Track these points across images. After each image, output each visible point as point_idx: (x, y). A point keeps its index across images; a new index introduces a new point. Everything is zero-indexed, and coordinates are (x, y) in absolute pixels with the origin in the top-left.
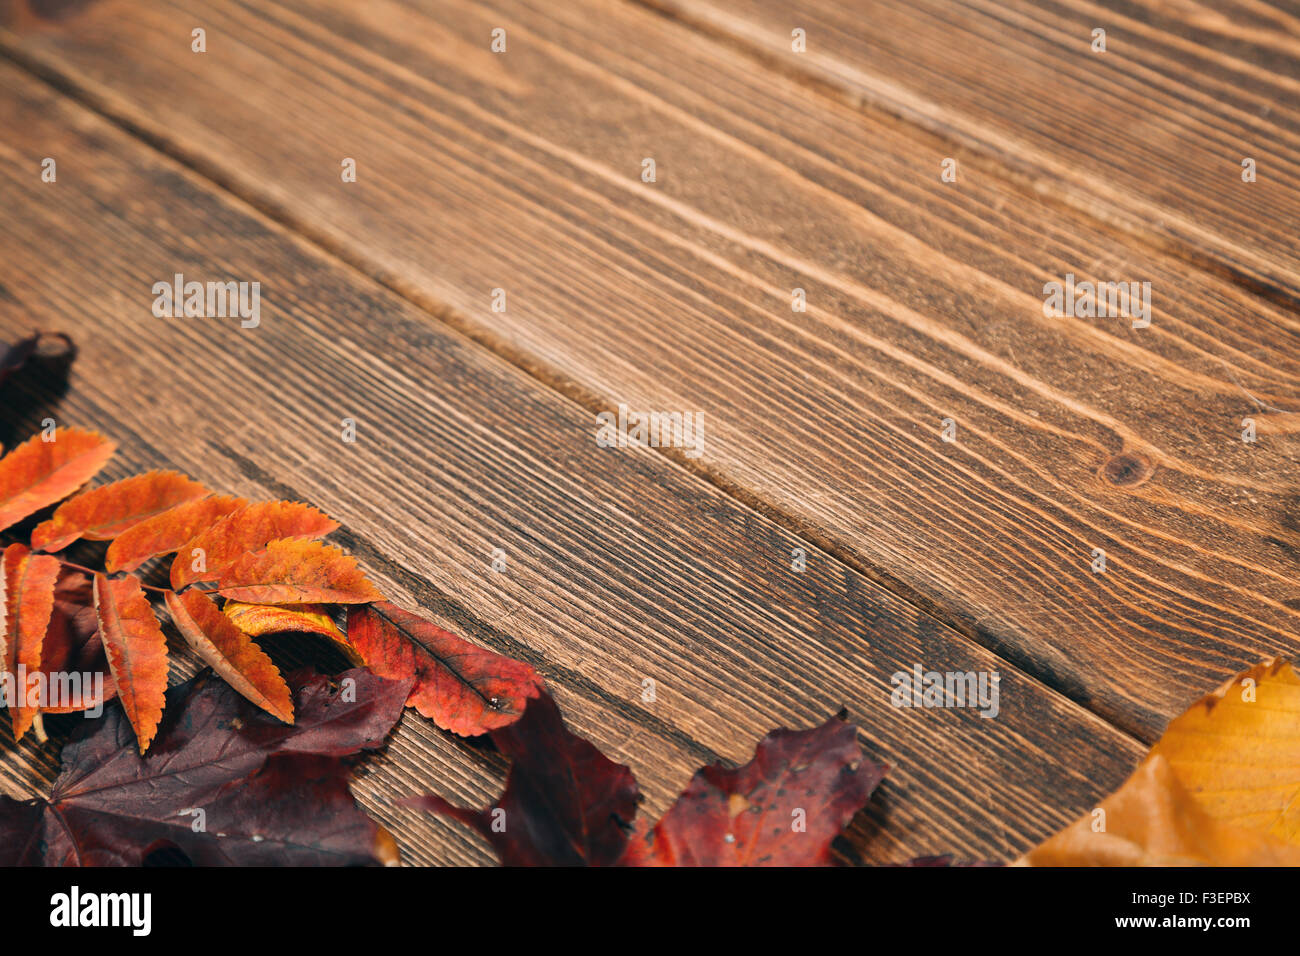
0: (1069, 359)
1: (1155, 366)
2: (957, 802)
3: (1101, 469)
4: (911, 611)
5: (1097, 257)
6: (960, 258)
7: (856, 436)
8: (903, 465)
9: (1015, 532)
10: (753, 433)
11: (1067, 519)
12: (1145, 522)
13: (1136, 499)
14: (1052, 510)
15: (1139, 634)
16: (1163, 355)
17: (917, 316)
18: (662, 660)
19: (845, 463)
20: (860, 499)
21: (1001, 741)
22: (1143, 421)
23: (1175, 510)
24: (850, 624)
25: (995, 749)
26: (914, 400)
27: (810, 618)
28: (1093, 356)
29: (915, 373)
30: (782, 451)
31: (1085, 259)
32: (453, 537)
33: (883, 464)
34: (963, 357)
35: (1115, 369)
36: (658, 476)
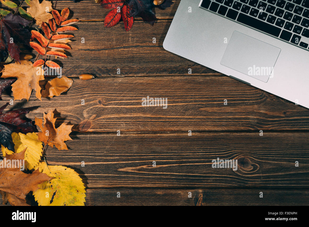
0: (116, 111)
1: (109, 116)
2: (82, 60)
3: (102, 101)
4: (103, 76)
5: (125, 126)
6: (136, 117)
7: (124, 89)
8: (117, 89)
9: (102, 89)
10: (132, 83)
11: (99, 93)
12: (94, 98)
13: (97, 100)
14: (101, 94)
15: (84, 86)
16: (109, 118)
17: (133, 107)
18: (115, 55)
19: (122, 86)
20: (117, 83)
21: (84, 68)
22: (104, 109)
23: (92, 101)
24: (105, 70)
25: (84, 67)
26: (124, 97)
27: (108, 68)
28: (114, 113)
29: (126, 100)
30: (128, 83)
31: (126, 125)
32: (144, 53)
33: (119, 88)
35: (111, 113)
36: (136, 73)
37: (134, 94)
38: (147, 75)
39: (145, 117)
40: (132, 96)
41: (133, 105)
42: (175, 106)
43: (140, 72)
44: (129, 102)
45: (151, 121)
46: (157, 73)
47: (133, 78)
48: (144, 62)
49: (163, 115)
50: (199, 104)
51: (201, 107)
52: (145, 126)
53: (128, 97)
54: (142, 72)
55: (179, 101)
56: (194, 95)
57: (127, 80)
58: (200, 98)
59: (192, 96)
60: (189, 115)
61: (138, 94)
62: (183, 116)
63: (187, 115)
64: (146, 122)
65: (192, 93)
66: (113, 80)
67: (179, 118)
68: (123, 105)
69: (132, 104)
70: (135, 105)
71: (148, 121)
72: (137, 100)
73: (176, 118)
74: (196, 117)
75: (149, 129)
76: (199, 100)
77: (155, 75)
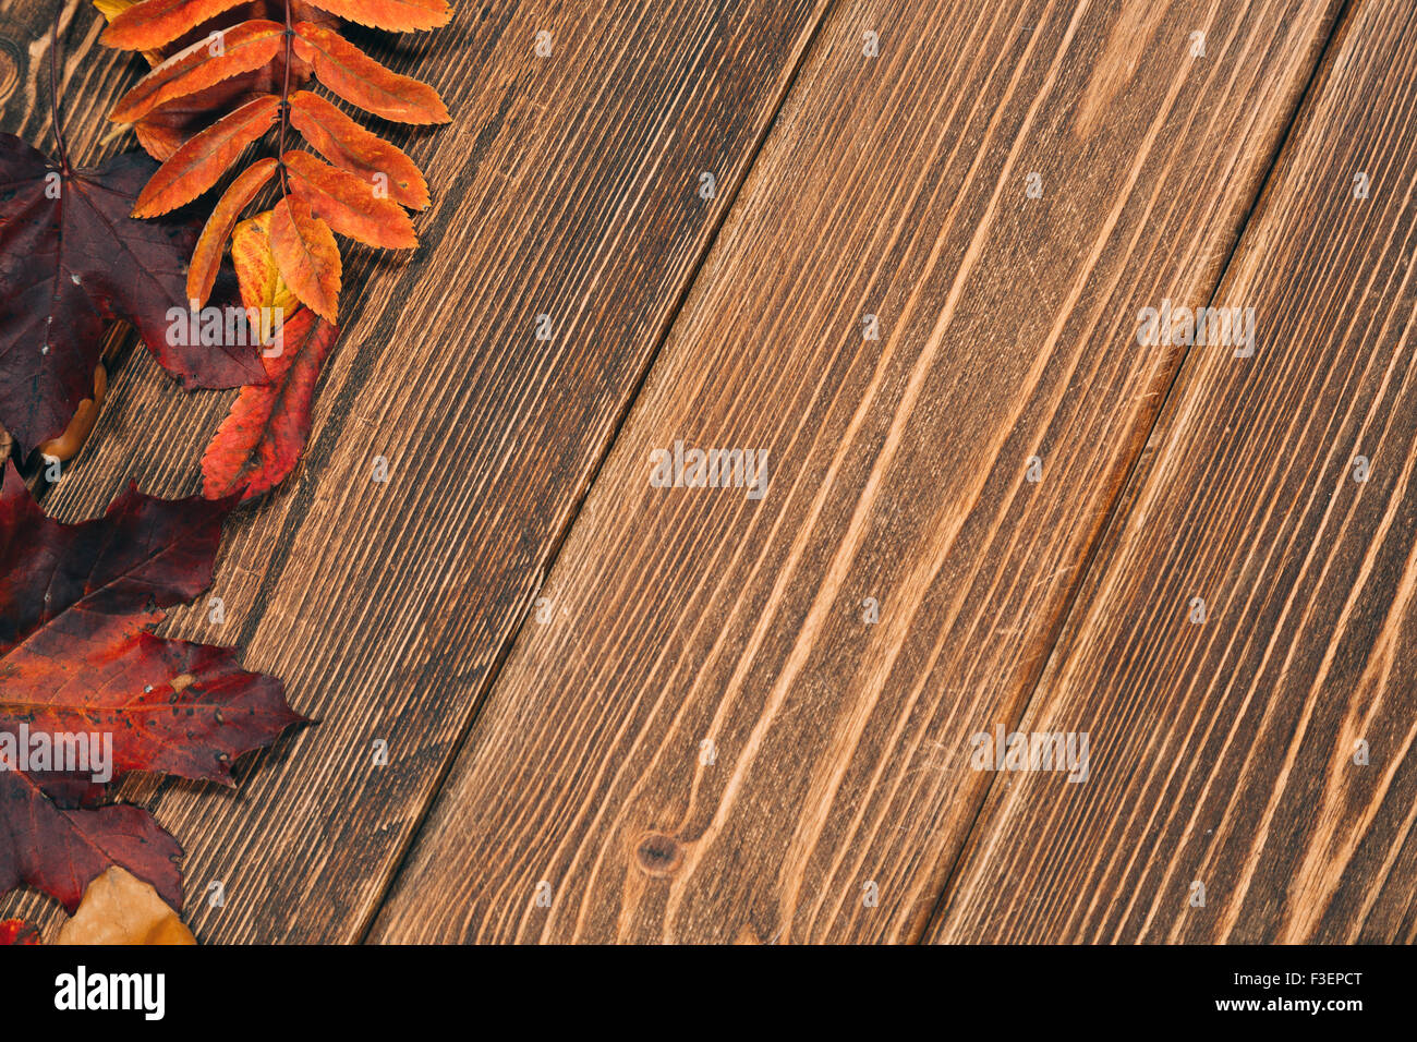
0: (796, 761)
1: (804, 837)
2: (240, 840)
3: (655, 833)
4: (452, 735)
5: (947, 744)
6: (917, 621)
7: (650, 616)
8: (621, 669)
9: (559, 788)
10: (633, 529)
11: (586, 823)
12: (596, 888)
13: (624, 871)
14: (594, 809)
15: (461, 920)
16: (821, 840)
17: (824, 614)
18: (341, 562)
19: (613, 619)
20: (570, 648)
21: (314, 854)
22: (731, 849)
23: (619, 908)
24: (418, 693)
25: (304, 852)
26: (709, 648)
27: (418, 658)
28: (805, 781)
29: (745, 639)
30: (615, 562)
31: (942, 734)
32: (445, 337)
33: (620, 651)
34: (778, 672)
35: (792, 806)
36: (563, 472)
37: (726, 558)
38: (625, 396)
39: (953, 559)
40: (739, 578)
41: (811, 605)
42: (969, 292)
43: (577, 436)
44: (773, 627)
45: (1007, 527)
46: (646, 319)
47: (592, 504)
48: (514, 367)
49: (1001, 415)
50: (1042, 122)
51: (1069, 114)
52: (1023, 587)
53: (724, 614)
54: (586, 419)
55: (944, 252)
56: (958, 122)
57: (591, 563)
58: (1001, 93)
59: (950, 142)
60: (1093, 225)
61: (741, 528)
62: (1073, 271)
63: (1085, 242)
64: (993, 569)
65: (934, 133)
66: (533, 663)
67: (1079, 313)
68: (772, 682)
69: (798, 609)
70: (814, 592)
71: (996, 551)
72: (782, 557)
73: (1072, 330)
74: (1128, 187)
75: (1061, 570)
76: (1008, 109)
77: (648, 337)
